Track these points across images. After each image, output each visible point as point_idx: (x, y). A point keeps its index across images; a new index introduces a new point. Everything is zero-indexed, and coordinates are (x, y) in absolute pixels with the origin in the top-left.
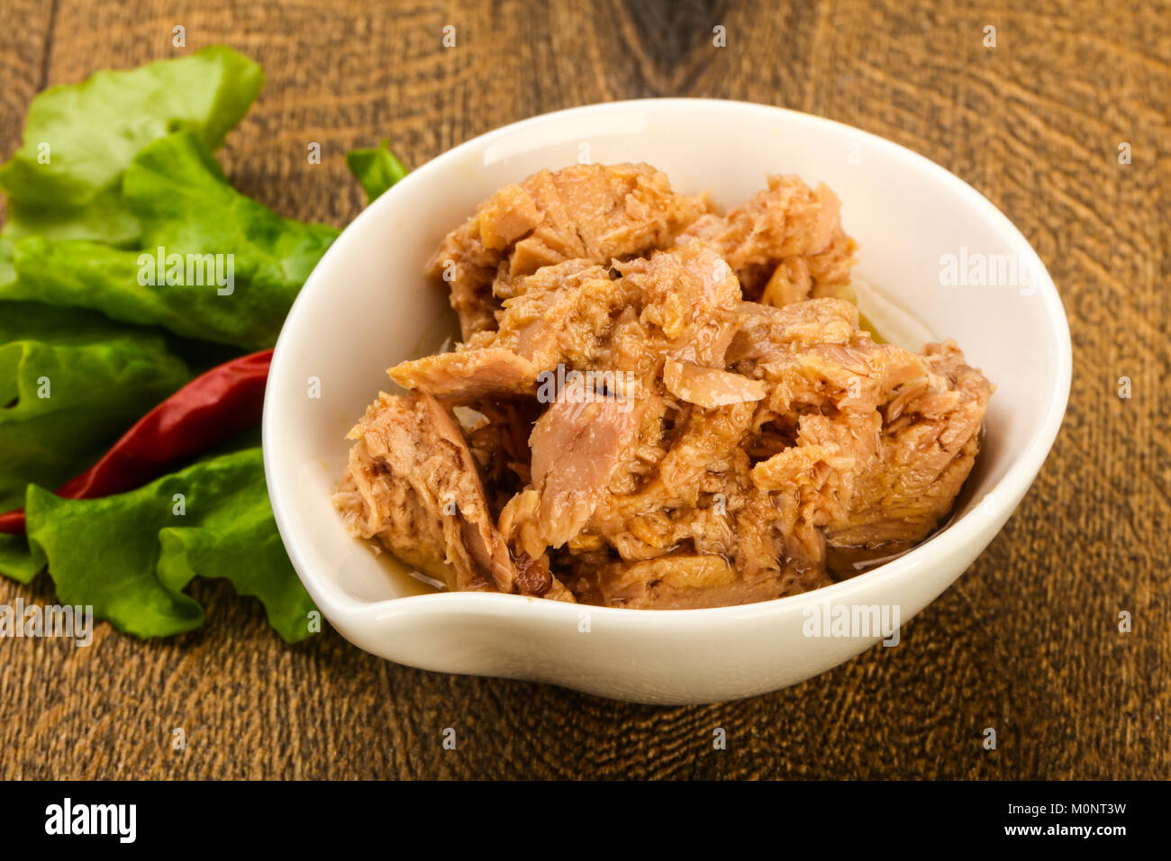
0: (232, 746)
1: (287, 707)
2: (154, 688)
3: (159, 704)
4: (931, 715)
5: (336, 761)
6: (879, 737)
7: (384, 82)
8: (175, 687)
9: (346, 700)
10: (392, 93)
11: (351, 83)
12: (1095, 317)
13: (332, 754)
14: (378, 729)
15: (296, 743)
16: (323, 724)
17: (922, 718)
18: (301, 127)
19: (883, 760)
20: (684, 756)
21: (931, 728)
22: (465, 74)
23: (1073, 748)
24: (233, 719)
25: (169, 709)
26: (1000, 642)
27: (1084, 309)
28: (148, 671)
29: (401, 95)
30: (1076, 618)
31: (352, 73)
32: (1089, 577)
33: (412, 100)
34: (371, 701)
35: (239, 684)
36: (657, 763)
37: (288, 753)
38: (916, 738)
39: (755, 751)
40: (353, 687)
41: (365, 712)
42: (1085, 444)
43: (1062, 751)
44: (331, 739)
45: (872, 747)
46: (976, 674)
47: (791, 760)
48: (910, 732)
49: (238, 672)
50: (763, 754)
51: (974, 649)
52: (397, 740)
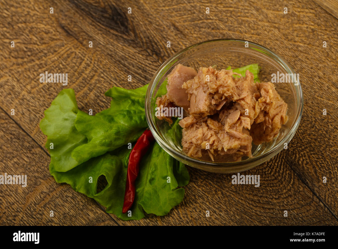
0: (206, 220)
1: (207, 205)
2: (180, 220)
3: (185, 222)
4: (312, 122)
5: (227, 208)
6: (309, 132)
8: (184, 217)
9: (216, 196)
12: (256, 28)
13: (225, 207)
14: (227, 197)
15: (217, 210)
16: (217, 203)
17: (311, 124)
19: (314, 136)
20: (282, 161)
21: (315, 124)
24: (200, 215)
25: (187, 222)
26: (308, 100)
27: (252, 28)
28: (175, 218)
29: (86, 74)
30: (315, 86)
32: (308, 77)
33: (89, 74)
34: (220, 193)
35: (194, 208)
36: (279, 165)
37: (217, 213)
38: (314, 128)
39: (292, 150)
40: (214, 193)
41: (221, 195)
42: (280, 53)
44: (221, 205)
45: (309, 135)
46: (311, 109)
47: (300, 147)
48: (313, 128)
49: (191, 206)
50: (294, 150)
51: (305, 104)
52: (233, 196)
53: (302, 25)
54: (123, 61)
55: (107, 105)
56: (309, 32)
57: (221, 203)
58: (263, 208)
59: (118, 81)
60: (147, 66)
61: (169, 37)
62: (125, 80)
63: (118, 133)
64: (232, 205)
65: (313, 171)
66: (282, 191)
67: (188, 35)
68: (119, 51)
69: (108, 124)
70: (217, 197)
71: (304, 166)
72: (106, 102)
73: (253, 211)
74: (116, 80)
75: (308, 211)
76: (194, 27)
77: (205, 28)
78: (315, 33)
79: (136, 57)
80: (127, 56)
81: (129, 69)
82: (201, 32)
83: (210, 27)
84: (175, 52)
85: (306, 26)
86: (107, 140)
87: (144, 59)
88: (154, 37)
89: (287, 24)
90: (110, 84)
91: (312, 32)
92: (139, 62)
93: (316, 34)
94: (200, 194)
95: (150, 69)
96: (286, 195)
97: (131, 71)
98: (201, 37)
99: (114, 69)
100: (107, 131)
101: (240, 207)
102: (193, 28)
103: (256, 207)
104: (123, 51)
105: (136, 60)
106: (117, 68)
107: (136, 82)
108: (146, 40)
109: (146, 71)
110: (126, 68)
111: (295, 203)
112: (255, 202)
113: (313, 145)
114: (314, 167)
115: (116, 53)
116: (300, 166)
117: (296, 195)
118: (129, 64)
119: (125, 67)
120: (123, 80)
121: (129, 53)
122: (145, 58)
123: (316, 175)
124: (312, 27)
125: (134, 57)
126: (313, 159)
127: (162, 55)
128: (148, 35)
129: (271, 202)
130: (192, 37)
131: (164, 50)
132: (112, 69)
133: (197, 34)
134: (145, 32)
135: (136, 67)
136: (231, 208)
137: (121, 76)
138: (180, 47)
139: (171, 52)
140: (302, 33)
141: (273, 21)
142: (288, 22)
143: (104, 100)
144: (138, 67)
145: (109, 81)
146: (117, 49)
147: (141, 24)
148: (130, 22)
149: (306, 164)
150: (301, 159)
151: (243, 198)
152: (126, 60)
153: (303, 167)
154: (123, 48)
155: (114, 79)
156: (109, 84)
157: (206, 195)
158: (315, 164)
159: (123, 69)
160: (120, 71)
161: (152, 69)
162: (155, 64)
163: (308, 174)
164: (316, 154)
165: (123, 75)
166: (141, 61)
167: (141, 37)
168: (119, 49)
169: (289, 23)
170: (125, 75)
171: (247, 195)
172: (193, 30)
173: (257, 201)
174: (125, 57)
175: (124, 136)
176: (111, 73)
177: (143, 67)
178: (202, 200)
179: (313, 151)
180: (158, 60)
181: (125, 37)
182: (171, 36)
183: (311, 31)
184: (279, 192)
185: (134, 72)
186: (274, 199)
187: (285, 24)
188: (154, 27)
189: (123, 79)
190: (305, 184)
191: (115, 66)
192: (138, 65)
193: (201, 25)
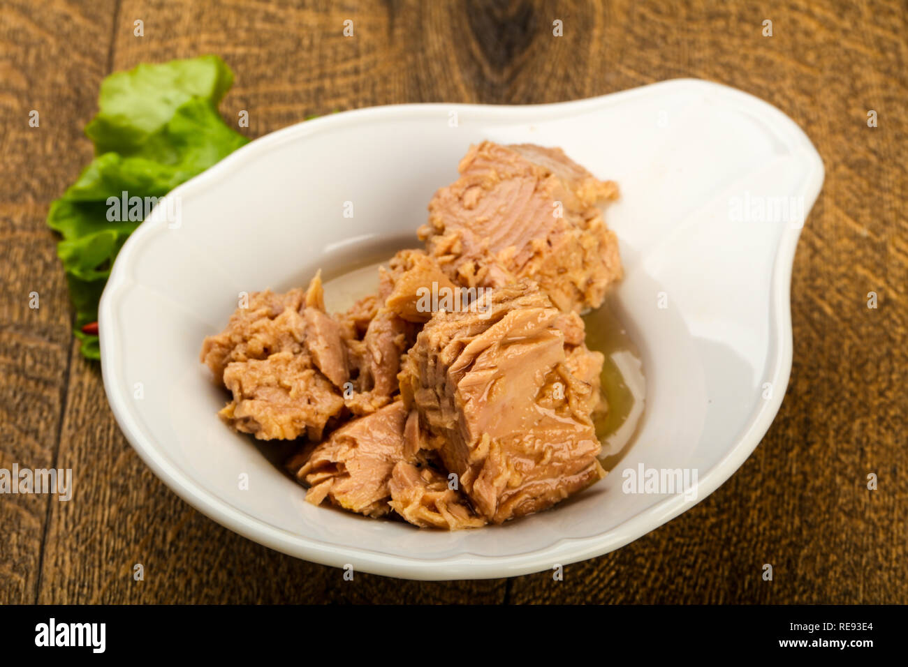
7: (322, 76)
10: (327, 83)
11: (302, 77)
18: (271, 103)
22: (372, 72)
23: (759, 478)
31: (302, 71)
43: (753, 479)
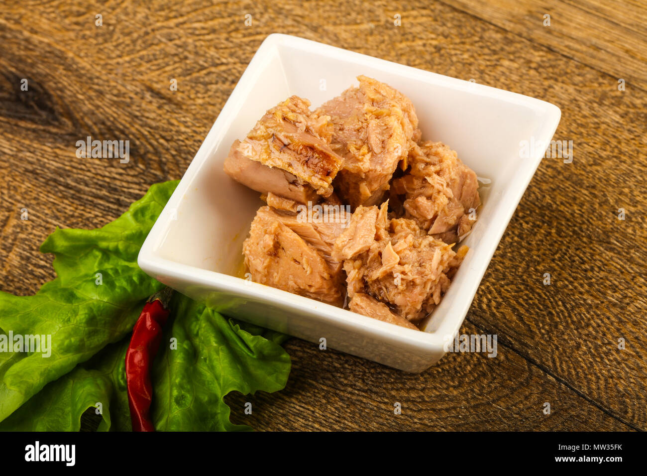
53: (413, 41)
54: (61, 179)
55: (51, 272)
56: (431, 53)
57: (344, 418)
58: (434, 410)
59: (63, 219)
60: (115, 179)
61: (147, 114)
62: (76, 214)
63: (92, 320)
64: (369, 419)
65: (515, 318)
66: (463, 369)
67: (184, 104)
68: (48, 159)
69: (66, 306)
70: (333, 410)
71: (495, 311)
72: (48, 265)
73: (416, 420)
74: (57, 218)
75: (526, 398)
76: (193, 85)
77: (217, 83)
78: (443, 52)
79: (88, 165)
80: (67, 168)
81: (79, 191)
82: (210, 93)
83: (226, 79)
84: (167, 141)
85: (420, 43)
86: (73, 340)
87: (105, 167)
88: (114, 118)
89: (383, 46)
90: (47, 229)
91: (436, 52)
92: (97, 174)
93: (446, 55)
94: (295, 410)
95: (125, 184)
96: (473, 376)
97: (84, 194)
98: (212, 102)
99: (48, 196)
100: (69, 320)
101: (387, 419)
102: (192, 88)
103: (420, 411)
104: (57, 159)
105: (89, 171)
106: (54, 195)
107: (100, 215)
108: (100, 129)
109: (115, 190)
110: (72, 192)
111: (496, 388)
112: (413, 402)
113: (500, 268)
114: (514, 310)
115: (43, 166)
116: (486, 313)
117: (494, 372)
118: (76, 181)
119: (71, 188)
120: (72, 216)
121: (72, 161)
122: (106, 165)
123: (524, 324)
124: (434, 43)
125: (83, 167)
126: (508, 295)
127: (142, 151)
128: (101, 117)
129: (447, 396)
130: (195, 105)
131: (143, 141)
132: (43, 197)
133: (204, 98)
134: (93, 114)
135: (93, 186)
136: (367, 425)
137: (65, 208)
138: (174, 129)
139: (158, 142)
140: (417, 57)
141: (352, 46)
142: (383, 42)
143: (42, 263)
144: (96, 184)
145: (43, 224)
146: (43, 156)
147: (81, 100)
148: (55, 99)
149: (497, 308)
150: (485, 300)
151: (386, 400)
152: (69, 176)
153: (493, 315)
154: (55, 153)
155: (51, 218)
156: (44, 229)
157: (308, 409)
158: (515, 302)
159: (65, 193)
160: (60, 200)
161: (128, 182)
162: (132, 173)
163: (506, 326)
164: (512, 283)
165: (70, 205)
166: (99, 172)
167: (86, 125)
168: (46, 156)
169: (386, 43)
170: (75, 206)
171: (393, 393)
172: (193, 91)
173: (419, 400)
174: (65, 170)
175: (105, 324)
176: (43, 207)
177: (108, 183)
178: (303, 421)
179: (503, 279)
180: (136, 162)
181: (54, 130)
182: (149, 111)
183: (433, 50)
184: (456, 372)
185: (91, 196)
186: (451, 389)
187: (377, 46)
188: (110, 100)
189: (71, 213)
190: (506, 346)
191: (49, 192)
192: (95, 181)
193: (207, 79)
